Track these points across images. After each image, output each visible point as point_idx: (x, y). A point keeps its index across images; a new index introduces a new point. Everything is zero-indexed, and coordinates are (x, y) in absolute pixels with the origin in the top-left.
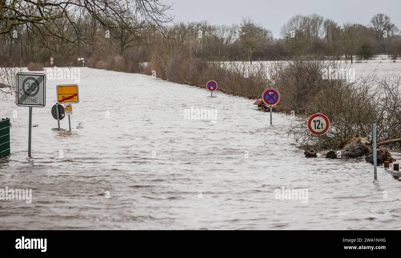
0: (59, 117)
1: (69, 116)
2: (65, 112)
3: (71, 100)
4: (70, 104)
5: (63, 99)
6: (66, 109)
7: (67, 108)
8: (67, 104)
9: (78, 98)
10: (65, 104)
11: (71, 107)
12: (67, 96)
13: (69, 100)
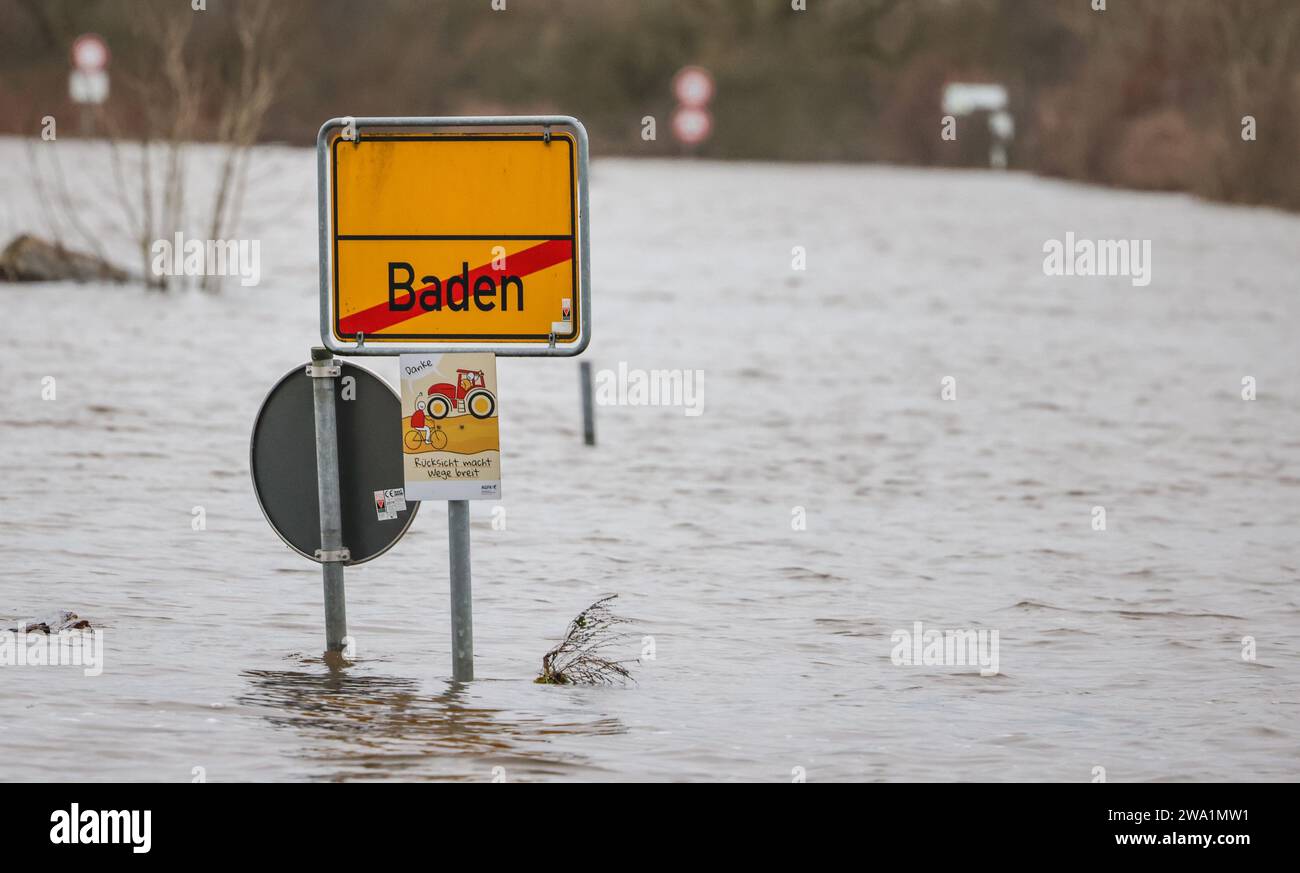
0: (336, 523)
1: (458, 508)
2: (408, 459)
3: (495, 321)
4: (472, 363)
5: (393, 305)
6: (418, 420)
7: (438, 408)
8: (443, 362)
9: (577, 289)
10: (415, 361)
11: (481, 405)
12: (443, 262)
13: (471, 319)
